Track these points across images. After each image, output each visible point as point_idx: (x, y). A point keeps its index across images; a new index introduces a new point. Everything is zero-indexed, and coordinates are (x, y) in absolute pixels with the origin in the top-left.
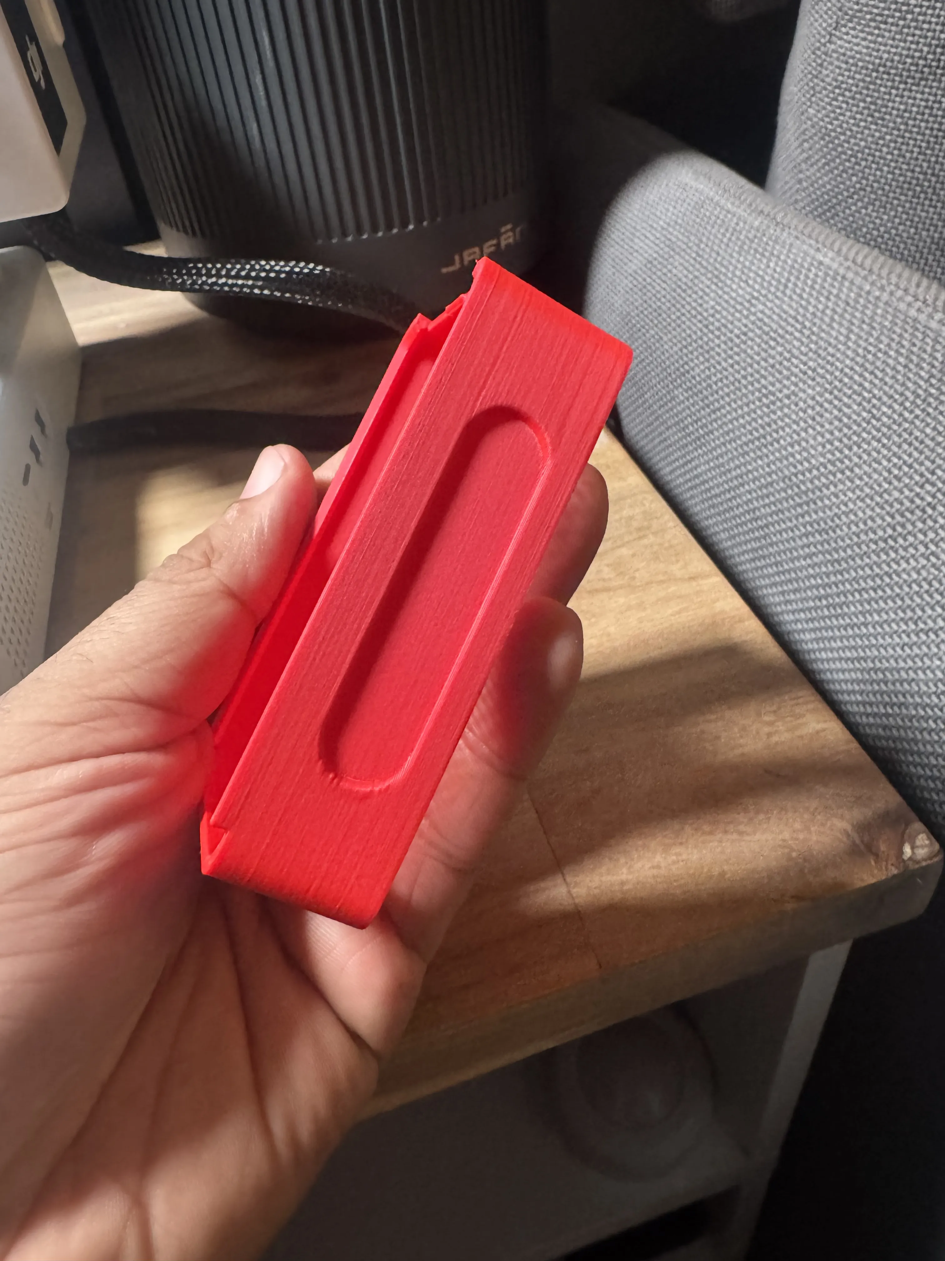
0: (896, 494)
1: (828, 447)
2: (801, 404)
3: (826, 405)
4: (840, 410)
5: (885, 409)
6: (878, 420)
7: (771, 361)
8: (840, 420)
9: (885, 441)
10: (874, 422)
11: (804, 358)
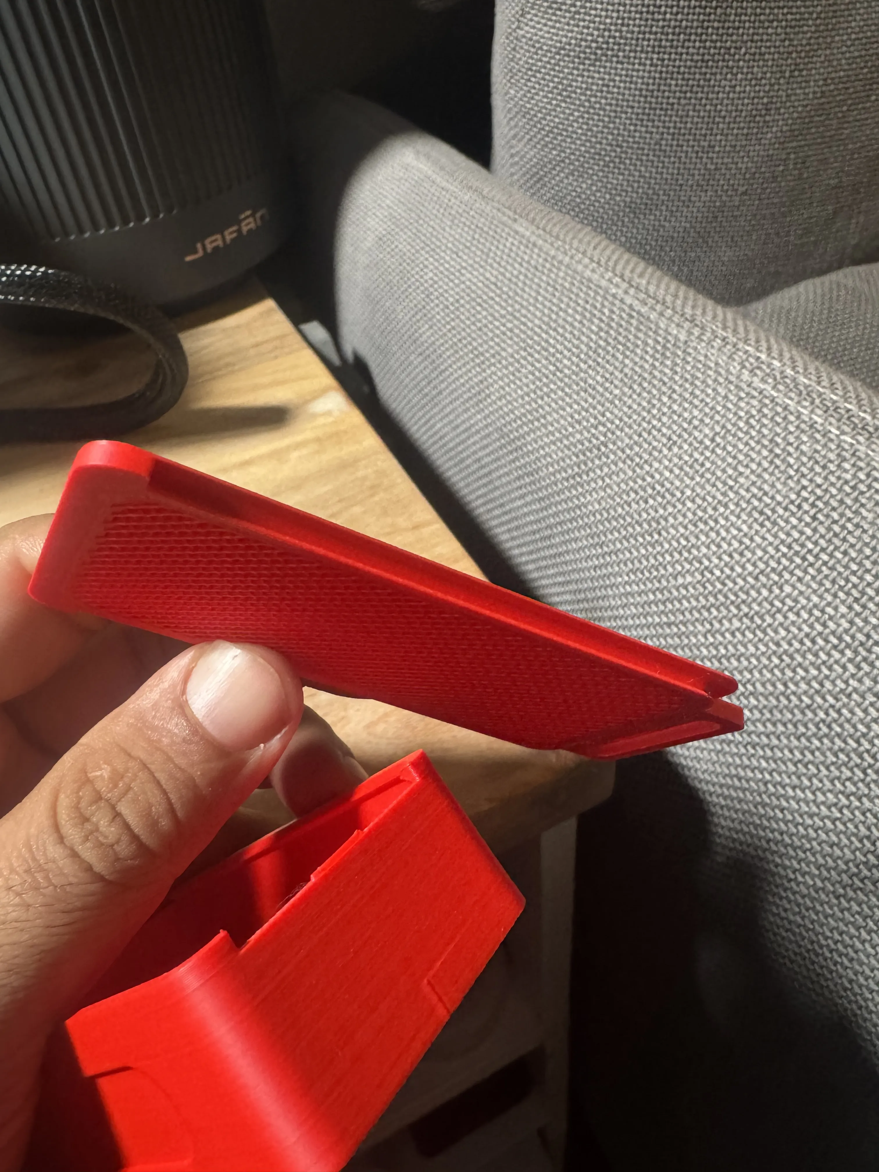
0: (578, 436)
1: (527, 398)
2: (504, 362)
3: (522, 361)
4: (533, 365)
5: (565, 361)
6: (561, 372)
7: (479, 325)
8: (533, 374)
9: (567, 390)
10: (558, 374)
11: (504, 321)
